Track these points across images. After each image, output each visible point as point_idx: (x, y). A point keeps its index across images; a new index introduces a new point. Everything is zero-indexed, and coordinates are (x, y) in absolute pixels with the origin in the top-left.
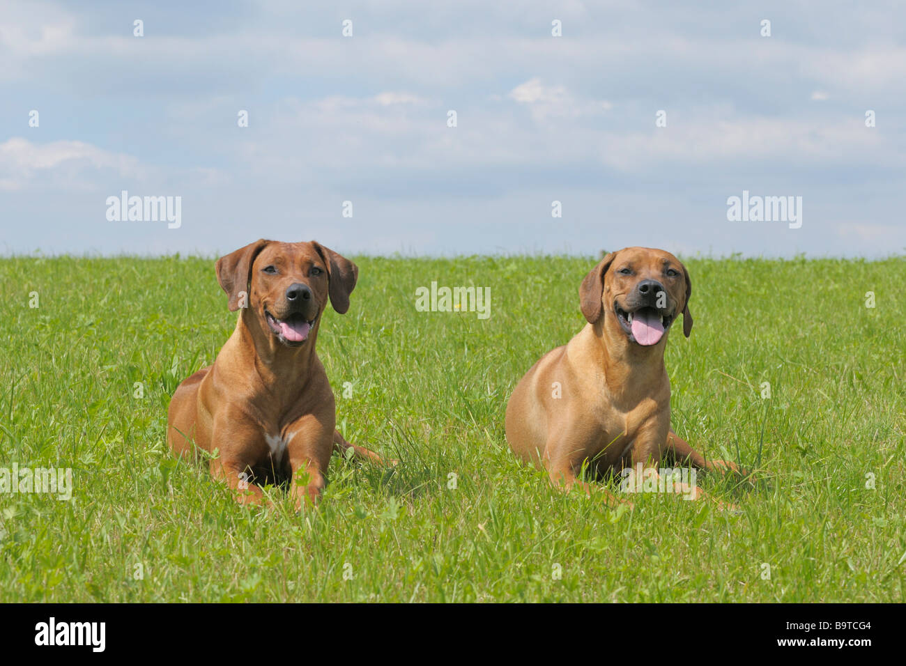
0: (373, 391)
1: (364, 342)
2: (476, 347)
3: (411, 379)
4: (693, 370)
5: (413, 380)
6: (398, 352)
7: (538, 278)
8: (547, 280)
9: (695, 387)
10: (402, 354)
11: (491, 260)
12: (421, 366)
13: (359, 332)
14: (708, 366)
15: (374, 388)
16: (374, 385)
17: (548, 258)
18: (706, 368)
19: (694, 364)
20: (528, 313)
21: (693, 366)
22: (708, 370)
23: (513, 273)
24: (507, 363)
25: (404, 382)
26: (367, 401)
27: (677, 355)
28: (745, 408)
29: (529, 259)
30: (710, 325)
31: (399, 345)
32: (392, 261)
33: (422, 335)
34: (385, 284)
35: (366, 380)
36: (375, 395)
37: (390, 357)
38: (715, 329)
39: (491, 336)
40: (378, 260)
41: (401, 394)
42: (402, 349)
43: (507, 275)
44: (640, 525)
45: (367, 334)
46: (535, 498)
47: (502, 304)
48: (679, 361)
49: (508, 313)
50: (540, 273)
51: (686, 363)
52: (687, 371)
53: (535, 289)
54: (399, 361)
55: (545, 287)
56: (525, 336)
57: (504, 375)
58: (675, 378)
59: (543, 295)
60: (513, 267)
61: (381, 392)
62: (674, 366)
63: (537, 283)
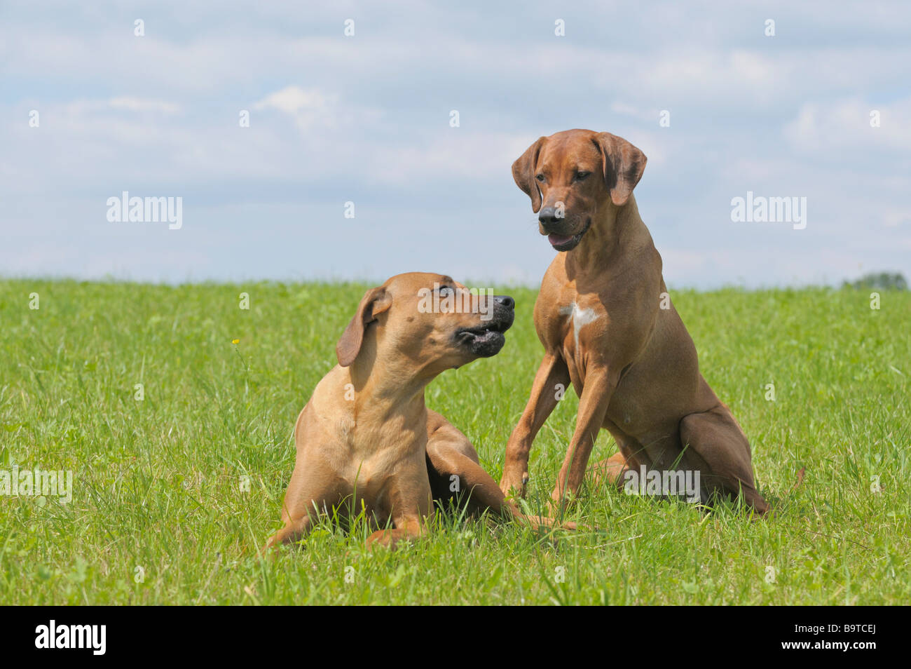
0: (71, 433)
1: (65, 377)
2: (258, 384)
3: (113, 421)
4: (496, 414)
5: (116, 422)
6: (101, 389)
7: (332, 308)
8: (342, 309)
9: (498, 433)
10: (106, 391)
11: (282, 286)
12: (125, 406)
13: (59, 366)
14: (514, 410)
15: (72, 430)
16: (72, 427)
17: (346, 285)
18: (511, 410)
19: (498, 407)
20: (319, 348)
21: (496, 409)
22: (513, 414)
23: (306, 302)
24: (291, 403)
25: (106, 424)
26: (63, 445)
27: (480, 396)
28: (551, 457)
29: (325, 286)
30: (519, 363)
31: (103, 381)
32: (103, 285)
33: (129, 370)
34: (93, 311)
35: (64, 420)
36: (73, 439)
37: (92, 395)
38: (524, 368)
39: (276, 373)
40: (85, 284)
41: (102, 437)
42: (106, 386)
43: (298, 304)
44: (426, 588)
45: (68, 368)
46: (314, 557)
47: (290, 335)
48: (482, 403)
49: (297, 346)
50: (335, 301)
51: (489, 406)
52: (490, 415)
53: (329, 320)
54: (102, 399)
55: (341, 317)
56: (313, 373)
57: (288, 417)
58: (476, 422)
59: (337, 327)
60: (304, 295)
61: (80, 434)
62: (476, 408)
63: (331, 312)
